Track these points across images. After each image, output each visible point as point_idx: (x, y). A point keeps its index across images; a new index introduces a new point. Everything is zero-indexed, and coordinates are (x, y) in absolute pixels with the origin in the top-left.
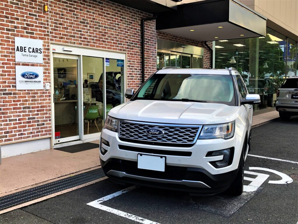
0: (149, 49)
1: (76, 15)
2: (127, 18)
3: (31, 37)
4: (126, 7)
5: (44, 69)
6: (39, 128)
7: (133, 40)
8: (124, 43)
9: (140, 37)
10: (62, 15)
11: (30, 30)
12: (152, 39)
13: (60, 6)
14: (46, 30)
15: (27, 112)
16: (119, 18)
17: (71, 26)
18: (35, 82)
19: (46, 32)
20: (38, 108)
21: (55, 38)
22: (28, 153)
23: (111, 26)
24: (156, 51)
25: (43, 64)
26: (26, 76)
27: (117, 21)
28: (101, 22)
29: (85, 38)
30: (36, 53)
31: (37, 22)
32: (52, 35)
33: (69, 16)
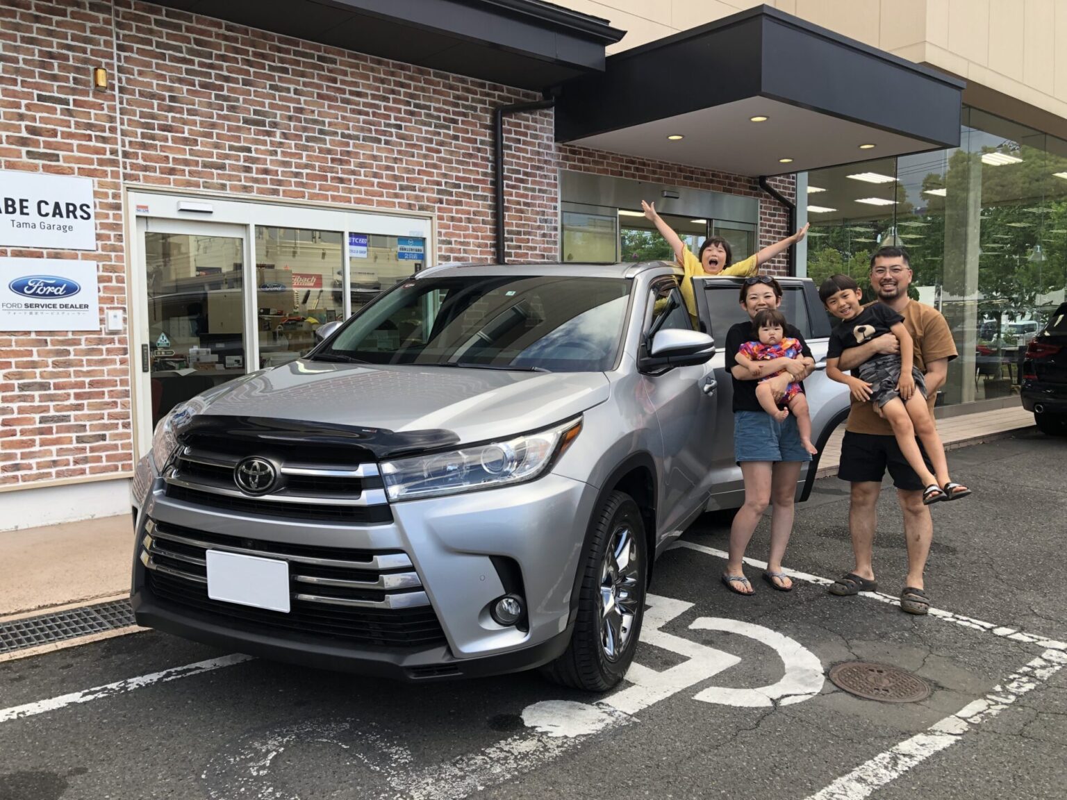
0: (526, 204)
1: (226, 99)
2: (437, 105)
3: (47, 169)
4: (432, 71)
5: (101, 269)
6: (84, 449)
7: (461, 174)
8: (425, 185)
9: (490, 164)
10: (172, 99)
11: (44, 148)
12: (538, 172)
13: (164, 73)
14: (108, 146)
15: (37, 399)
16: (403, 107)
17: (210, 135)
18: (66, 306)
19: (105, 154)
20: (80, 388)
21: (146, 171)
22: (44, 523)
23: (370, 131)
24: (555, 208)
25: (97, 253)
26: (30, 288)
27: (393, 115)
28: (327, 120)
29: (266, 171)
30: (68, 217)
31: (69, 121)
32: (134, 161)
33: (200, 101)
